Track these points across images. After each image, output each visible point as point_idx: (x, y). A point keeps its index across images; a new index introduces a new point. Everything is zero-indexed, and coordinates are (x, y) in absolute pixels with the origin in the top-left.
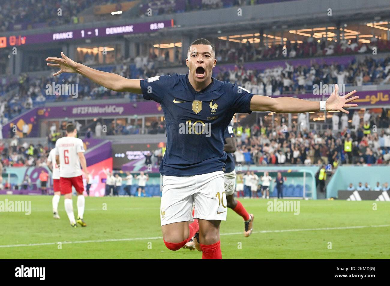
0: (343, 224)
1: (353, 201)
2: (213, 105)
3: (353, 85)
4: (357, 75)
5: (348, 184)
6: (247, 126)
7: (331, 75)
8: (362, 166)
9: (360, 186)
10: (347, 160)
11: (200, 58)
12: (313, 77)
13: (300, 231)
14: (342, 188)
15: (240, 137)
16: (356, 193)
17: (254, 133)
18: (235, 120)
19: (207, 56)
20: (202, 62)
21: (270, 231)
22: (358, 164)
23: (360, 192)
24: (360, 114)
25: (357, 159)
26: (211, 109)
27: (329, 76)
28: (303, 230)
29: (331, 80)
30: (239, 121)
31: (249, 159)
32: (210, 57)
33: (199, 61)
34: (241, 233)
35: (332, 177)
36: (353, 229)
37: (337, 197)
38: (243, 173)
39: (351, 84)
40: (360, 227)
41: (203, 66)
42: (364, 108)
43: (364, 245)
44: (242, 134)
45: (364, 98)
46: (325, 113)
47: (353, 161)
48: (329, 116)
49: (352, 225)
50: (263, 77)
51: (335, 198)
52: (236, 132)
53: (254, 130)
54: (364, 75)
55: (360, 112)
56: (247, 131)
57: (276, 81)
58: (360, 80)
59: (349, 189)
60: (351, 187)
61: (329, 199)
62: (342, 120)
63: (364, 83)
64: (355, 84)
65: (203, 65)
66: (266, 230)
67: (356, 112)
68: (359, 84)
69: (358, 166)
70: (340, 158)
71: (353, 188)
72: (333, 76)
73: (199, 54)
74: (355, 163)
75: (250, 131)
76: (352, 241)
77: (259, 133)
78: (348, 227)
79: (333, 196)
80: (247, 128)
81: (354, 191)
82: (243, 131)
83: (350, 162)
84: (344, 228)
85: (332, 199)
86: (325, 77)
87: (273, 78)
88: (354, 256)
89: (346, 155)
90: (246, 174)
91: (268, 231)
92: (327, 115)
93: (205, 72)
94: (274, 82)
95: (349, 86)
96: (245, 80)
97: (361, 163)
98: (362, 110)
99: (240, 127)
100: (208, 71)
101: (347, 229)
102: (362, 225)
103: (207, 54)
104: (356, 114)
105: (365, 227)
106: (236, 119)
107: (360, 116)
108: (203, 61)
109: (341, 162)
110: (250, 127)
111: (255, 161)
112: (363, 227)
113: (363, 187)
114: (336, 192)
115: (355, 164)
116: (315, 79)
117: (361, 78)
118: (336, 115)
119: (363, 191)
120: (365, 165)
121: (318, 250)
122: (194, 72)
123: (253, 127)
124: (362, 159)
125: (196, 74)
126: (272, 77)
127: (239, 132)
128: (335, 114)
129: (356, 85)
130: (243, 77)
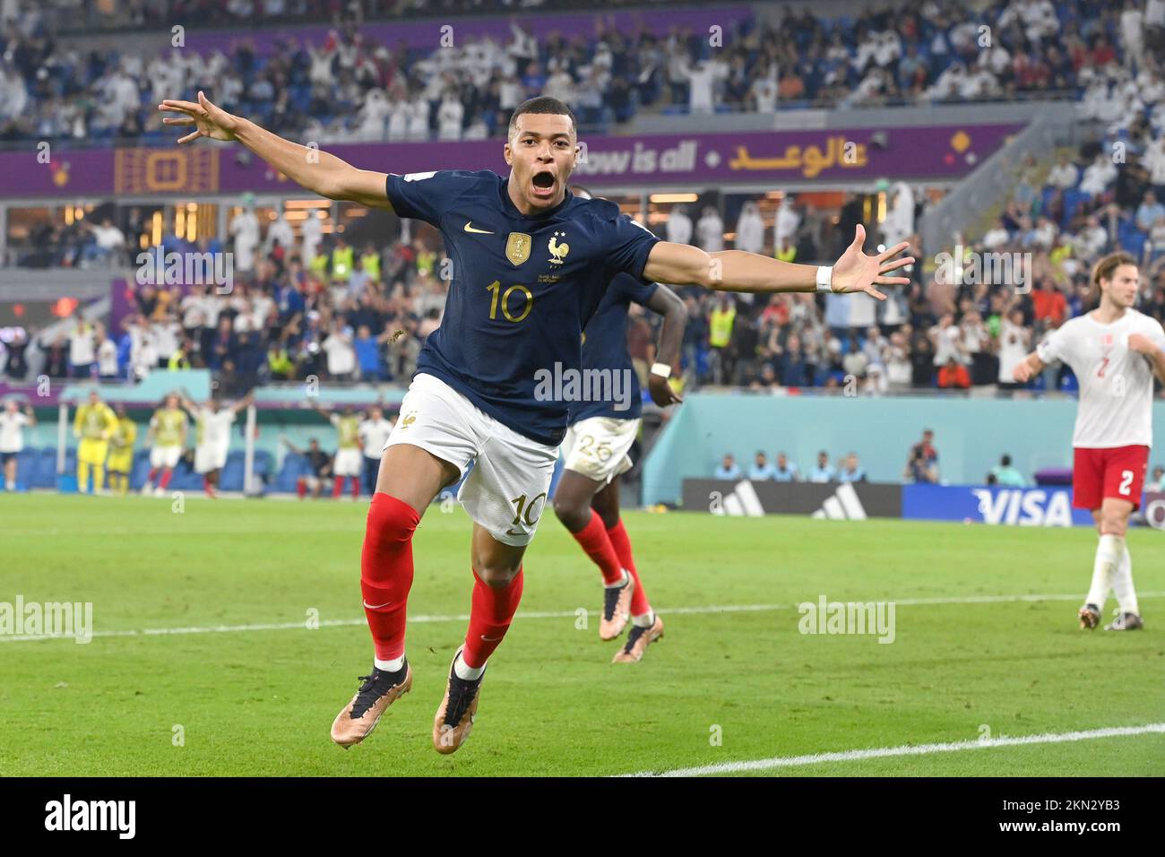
0: (695, 596)
1: (736, 518)
2: (557, 246)
3: (743, 110)
4: (758, 75)
5: (719, 456)
6: (370, 248)
7: (667, 73)
8: (769, 393)
9: (761, 466)
10: (718, 373)
11: (544, 149)
12: (604, 78)
13: (548, 619)
14: (697, 472)
15: (344, 283)
16: (745, 490)
17: (392, 272)
18: (326, 224)
19: (560, 143)
20: (550, 161)
21: (445, 618)
22: (755, 386)
23: (758, 487)
24: (762, 211)
25: (750, 370)
26: (552, 257)
27: (659, 76)
28: (556, 614)
29: (666, 90)
30: (341, 229)
31: (374, 365)
32: (567, 144)
33: (542, 156)
34: (339, 622)
35: (662, 428)
36: (734, 615)
37: (679, 501)
38: (360, 413)
39: (736, 105)
40: (755, 608)
41: (550, 170)
42: (777, 191)
43: (770, 672)
44: (351, 275)
45: (780, 154)
46: (642, 207)
47: (737, 377)
48: (656, 217)
49: (730, 602)
50: (430, 75)
51: (671, 507)
52: (329, 267)
53: (393, 261)
54: (781, 76)
55: (763, 204)
56: (371, 263)
57: (476, 91)
58: (767, 92)
59: (720, 474)
60: (728, 469)
61: (650, 508)
62: (705, 231)
63: (783, 103)
64: (748, 104)
65: (550, 168)
66: (430, 614)
67: (749, 205)
68: (766, 104)
69: (755, 393)
70: (693, 363)
71: (735, 472)
72: (674, 77)
73: (543, 138)
74: (745, 383)
75: (381, 264)
76: (727, 657)
77: (410, 273)
78: (714, 609)
79: (667, 497)
80: (370, 255)
81: (737, 481)
82: (356, 263)
83: (727, 381)
84: (700, 610)
85: (662, 509)
86: (644, 77)
87: (466, 79)
88: (732, 708)
89: (713, 355)
90: (368, 417)
91: (435, 619)
92: (648, 212)
93: (554, 183)
94: (470, 90)
95: (730, 110)
96: (367, 84)
97: (765, 383)
98: (771, 197)
99: (343, 248)
100: (561, 180)
101: (713, 615)
102: (762, 602)
103: (560, 139)
104: (750, 212)
105: (775, 606)
106: (332, 220)
107: (764, 218)
108: (551, 157)
109: (694, 378)
110: (379, 248)
111: (394, 369)
112: (766, 607)
113: (770, 469)
114: (678, 483)
115: (743, 388)
116: (609, 84)
117: (772, 85)
118: (682, 213)
119: (772, 481)
120: (779, 392)
121: (609, 687)
122: (528, 182)
123: (389, 252)
124: (768, 372)
125: (532, 188)
126: (460, 72)
127: (341, 269)
128: (677, 210)
129: (755, 108)
130: (360, 73)
